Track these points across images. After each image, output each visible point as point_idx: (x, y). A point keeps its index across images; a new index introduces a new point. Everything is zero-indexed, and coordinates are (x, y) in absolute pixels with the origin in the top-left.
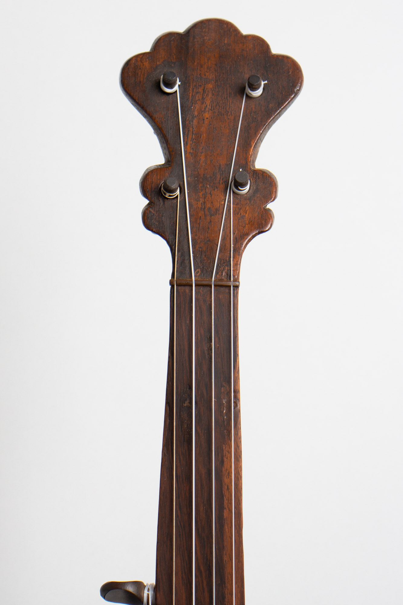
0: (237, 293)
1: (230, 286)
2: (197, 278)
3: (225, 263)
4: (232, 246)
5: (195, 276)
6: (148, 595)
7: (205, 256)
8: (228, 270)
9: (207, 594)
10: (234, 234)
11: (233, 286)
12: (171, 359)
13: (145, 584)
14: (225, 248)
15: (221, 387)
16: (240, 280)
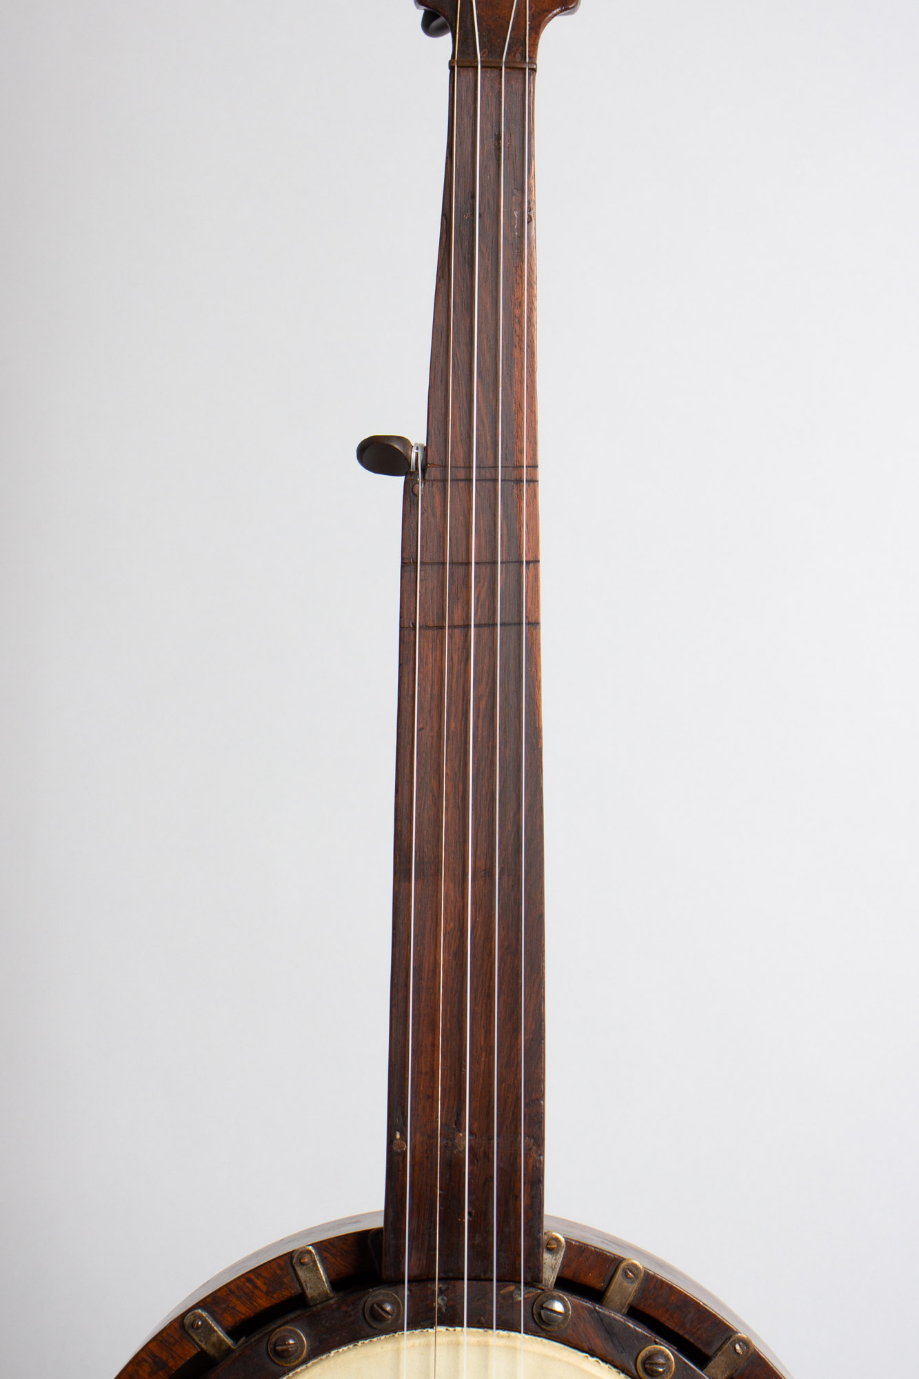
0: (534, 79)
1: (525, 69)
2: (483, 59)
3: (518, 42)
4: (528, 23)
5: (481, 57)
6: (417, 454)
7: (494, 35)
8: (522, 51)
9: (490, 453)
10: (530, 10)
11: (529, 69)
12: (449, 160)
13: (413, 445)
14: (519, 25)
15: (513, 195)
16: (537, 63)
